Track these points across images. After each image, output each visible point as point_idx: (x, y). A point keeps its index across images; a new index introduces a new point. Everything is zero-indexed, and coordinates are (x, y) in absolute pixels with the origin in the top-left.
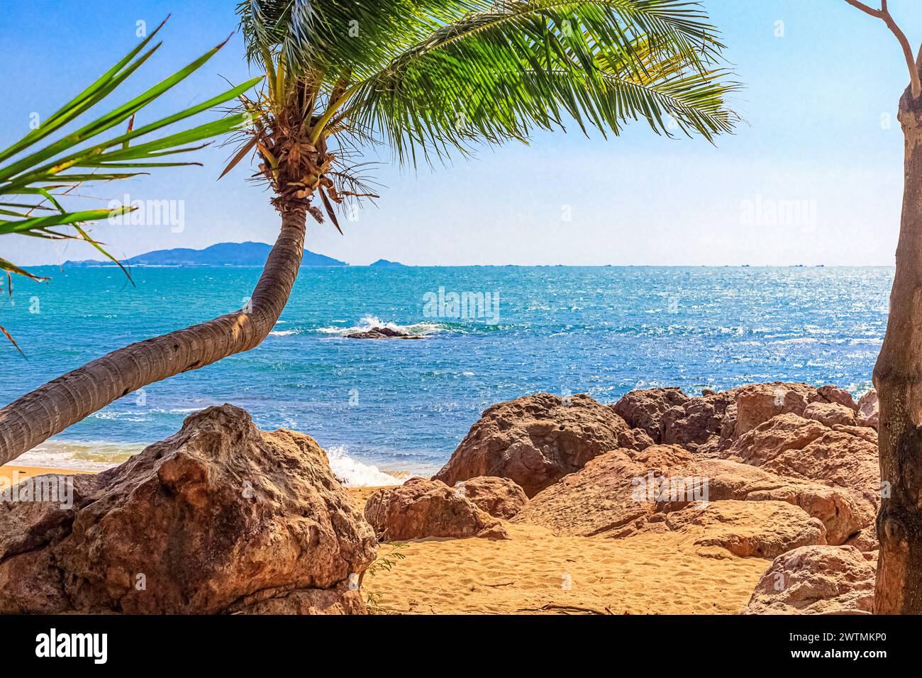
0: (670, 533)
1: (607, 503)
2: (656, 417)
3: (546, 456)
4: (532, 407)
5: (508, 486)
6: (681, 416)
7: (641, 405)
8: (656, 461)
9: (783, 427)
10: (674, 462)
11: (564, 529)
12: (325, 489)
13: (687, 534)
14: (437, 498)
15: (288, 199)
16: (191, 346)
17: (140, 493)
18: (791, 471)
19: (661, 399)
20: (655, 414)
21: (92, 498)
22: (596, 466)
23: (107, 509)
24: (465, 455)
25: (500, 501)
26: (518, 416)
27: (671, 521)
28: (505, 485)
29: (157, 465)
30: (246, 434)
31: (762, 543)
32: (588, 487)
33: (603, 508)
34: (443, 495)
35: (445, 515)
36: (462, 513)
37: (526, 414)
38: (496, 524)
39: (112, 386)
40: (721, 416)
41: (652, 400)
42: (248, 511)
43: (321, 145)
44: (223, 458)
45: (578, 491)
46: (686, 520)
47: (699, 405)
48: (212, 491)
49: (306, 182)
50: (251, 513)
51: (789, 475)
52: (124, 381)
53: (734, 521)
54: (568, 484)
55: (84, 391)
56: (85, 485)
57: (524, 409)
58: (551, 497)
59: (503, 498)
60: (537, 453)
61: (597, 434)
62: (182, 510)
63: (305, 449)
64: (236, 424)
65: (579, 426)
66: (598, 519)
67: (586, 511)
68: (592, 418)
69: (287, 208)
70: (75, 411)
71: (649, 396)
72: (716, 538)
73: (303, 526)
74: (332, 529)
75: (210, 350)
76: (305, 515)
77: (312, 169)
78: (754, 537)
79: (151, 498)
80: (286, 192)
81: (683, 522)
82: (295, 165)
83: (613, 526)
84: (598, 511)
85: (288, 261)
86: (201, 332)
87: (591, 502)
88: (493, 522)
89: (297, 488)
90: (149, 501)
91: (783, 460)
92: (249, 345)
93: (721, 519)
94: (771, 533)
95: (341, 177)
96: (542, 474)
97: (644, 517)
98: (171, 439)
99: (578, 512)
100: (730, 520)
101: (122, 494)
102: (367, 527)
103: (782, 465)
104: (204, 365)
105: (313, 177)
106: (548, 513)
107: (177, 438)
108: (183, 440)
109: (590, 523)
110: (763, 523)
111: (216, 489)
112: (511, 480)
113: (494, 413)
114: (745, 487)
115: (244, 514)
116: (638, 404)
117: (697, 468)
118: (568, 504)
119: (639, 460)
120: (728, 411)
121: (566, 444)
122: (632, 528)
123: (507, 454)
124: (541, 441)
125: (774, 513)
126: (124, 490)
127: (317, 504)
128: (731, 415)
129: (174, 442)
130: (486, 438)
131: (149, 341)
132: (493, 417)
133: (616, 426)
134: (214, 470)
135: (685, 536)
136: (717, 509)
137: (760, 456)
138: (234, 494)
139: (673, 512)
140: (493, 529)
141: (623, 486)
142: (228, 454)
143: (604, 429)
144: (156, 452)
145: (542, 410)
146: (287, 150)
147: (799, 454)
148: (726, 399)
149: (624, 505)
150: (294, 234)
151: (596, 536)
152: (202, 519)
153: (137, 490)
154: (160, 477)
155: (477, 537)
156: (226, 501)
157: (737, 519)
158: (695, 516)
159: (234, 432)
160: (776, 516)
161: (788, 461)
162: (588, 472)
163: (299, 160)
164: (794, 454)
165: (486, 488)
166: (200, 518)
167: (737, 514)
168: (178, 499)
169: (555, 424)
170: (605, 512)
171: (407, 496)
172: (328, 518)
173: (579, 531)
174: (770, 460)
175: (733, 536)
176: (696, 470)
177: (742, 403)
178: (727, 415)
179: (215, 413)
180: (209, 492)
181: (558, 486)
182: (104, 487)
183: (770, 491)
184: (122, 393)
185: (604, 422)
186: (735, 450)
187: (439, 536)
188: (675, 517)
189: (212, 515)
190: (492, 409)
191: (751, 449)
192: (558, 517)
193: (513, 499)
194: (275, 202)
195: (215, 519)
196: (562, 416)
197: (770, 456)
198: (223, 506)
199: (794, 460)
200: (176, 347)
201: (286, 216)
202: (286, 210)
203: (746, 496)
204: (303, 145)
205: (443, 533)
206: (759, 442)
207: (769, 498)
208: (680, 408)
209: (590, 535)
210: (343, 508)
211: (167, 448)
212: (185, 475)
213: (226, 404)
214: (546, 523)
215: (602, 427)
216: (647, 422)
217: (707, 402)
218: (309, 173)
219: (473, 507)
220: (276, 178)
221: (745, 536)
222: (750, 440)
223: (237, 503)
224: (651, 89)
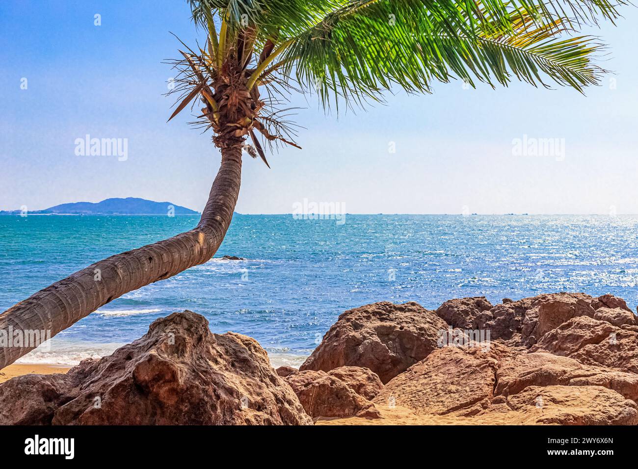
0: (512, 413)
1: (453, 388)
2: (470, 319)
3: (391, 350)
4: (377, 313)
5: (367, 374)
6: (490, 318)
7: (458, 311)
8: (483, 354)
9: (581, 327)
10: (496, 354)
11: (420, 409)
12: (273, 385)
13: (528, 414)
14: (323, 385)
15: (227, 137)
16: (162, 259)
17: (116, 391)
18: (592, 361)
19: (472, 306)
20: (468, 317)
21: (68, 395)
22: (436, 358)
23: (85, 406)
24: (327, 349)
25: (361, 385)
26: (367, 319)
27: (512, 403)
28: (365, 373)
29: (131, 367)
30: (205, 337)
31: (592, 420)
32: (433, 375)
33: (450, 392)
34: (328, 382)
35: (330, 399)
36: (344, 397)
37: (373, 318)
38: (371, 406)
39: (98, 294)
40: (520, 318)
41: (465, 306)
42: (214, 407)
43: (255, 93)
44: (188, 360)
45: (426, 378)
46: (524, 402)
47: (503, 310)
48: (182, 389)
49: (242, 123)
50: (216, 409)
51: (590, 364)
52: (108, 290)
53: (566, 403)
54: (415, 372)
55: (74, 298)
56: (61, 384)
57: (371, 313)
58: (403, 382)
59: (364, 383)
60: (384, 348)
61: (428, 333)
62: (154, 408)
63: (253, 350)
64: (197, 328)
65: (415, 326)
66: (448, 400)
67: (436, 394)
68: (423, 320)
69: (227, 145)
70: (66, 318)
71: (463, 303)
72: (554, 417)
73: (259, 419)
74: (281, 421)
75: (177, 262)
76: (259, 409)
77: (248, 113)
78: (585, 416)
79: (126, 396)
80: (226, 131)
81: (522, 404)
82: (234, 109)
83: (461, 406)
84: (446, 394)
85: (231, 188)
86: (168, 246)
87: (439, 386)
88: (368, 404)
89: (250, 385)
90: (124, 399)
91: (584, 352)
92: (204, 260)
93: (554, 401)
94: (598, 413)
95: (268, 121)
96: (389, 364)
97: (486, 399)
98: (139, 341)
99: (429, 395)
100: (562, 402)
101: (98, 393)
102: (307, 418)
103: (584, 357)
104: (171, 276)
105: (248, 120)
106: (403, 395)
107: (144, 341)
108: (152, 343)
109: (441, 404)
110: (589, 404)
111: (185, 388)
112: (368, 369)
113: (348, 317)
114: (567, 375)
115: (210, 410)
116: (456, 309)
117: (524, 360)
118: (419, 388)
119: (469, 353)
120: (528, 315)
121: (405, 340)
122: (479, 408)
123: (361, 349)
124: (387, 338)
125: (597, 396)
126: (100, 389)
127: (269, 399)
128: (530, 318)
129: (143, 344)
130: (344, 336)
131: (126, 253)
132: (348, 320)
133: (441, 326)
134: (182, 370)
135: (526, 415)
136: (550, 393)
137: (565, 350)
138: (201, 392)
139: (512, 395)
140: (369, 410)
141: (463, 374)
142: (192, 355)
143: (433, 329)
144: (127, 354)
145: (385, 314)
146: (227, 96)
147: (597, 348)
148: (523, 306)
149: (468, 389)
150: (233, 167)
151: (449, 414)
152: (173, 415)
153: (113, 389)
154: (134, 377)
155: (357, 416)
156: (194, 399)
157: (568, 401)
158: (531, 399)
159: (195, 336)
160: (598, 399)
161: (589, 353)
162: (431, 363)
163: (237, 105)
164: (593, 348)
165: (350, 375)
166: (170, 414)
167: (567, 397)
168: (150, 397)
169: (396, 325)
170: (452, 395)
171: (300, 384)
172: (278, 411)
173: (433, 411)
174: (574, 352)
175: (568, 415)
176: (524, 362)
177: (543, 309)
178: (527, 317)
179: (178, 318)
180: (179, 390)
181: (408, 374)
182: (78, 386)
183: (587, 378)
184: (106, 300)
185: (432, 323)
186: (541, 344)
187: (327, 416)
188: (514, 399)
189: (181, 411)
190: (346, 314)
191: (556, 344)
192: (413, 399)
193: (372, 384)
194: (216, 140)
195: (184, 415)
196: (401, 319)
197: (573, 349)
198: (191, 404)
199: (593, 352)
200: (150, 259)
201: (224, 152)
202: (226, 147)
203: (569, 382)
204: (241, 92)
205: (329, 413)
206: (562, 338)
207: (587, 383)
208: (489, 313)
209: (443, 414)
210: (287, 402)
211: (136, 350)
212: (158, 375)
213: (186, 311)
214: (403, 403)
215: (432, 327)
216: (463, 323)
217: (509, 308)
218: (245, 116)
219: (352, 393)
220: (216, 120)
221: (578, 415)
222: (554, 337)
223: (204, 400)
224: (527, 51)
